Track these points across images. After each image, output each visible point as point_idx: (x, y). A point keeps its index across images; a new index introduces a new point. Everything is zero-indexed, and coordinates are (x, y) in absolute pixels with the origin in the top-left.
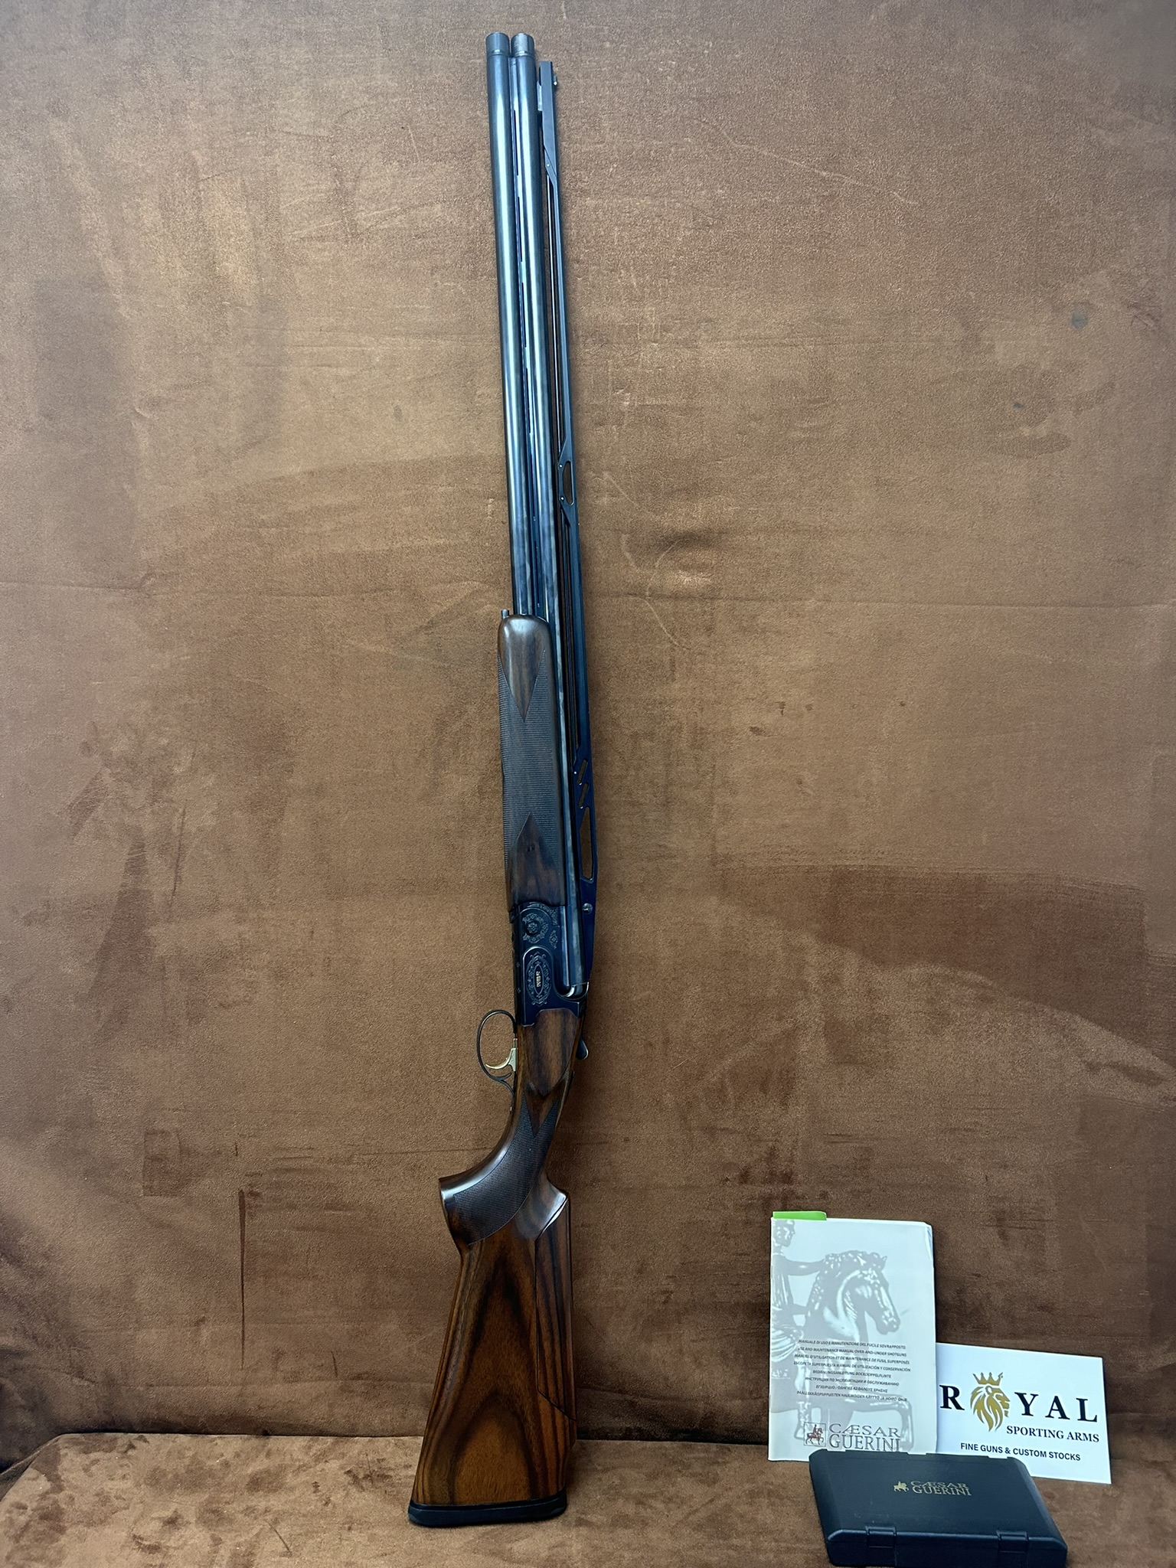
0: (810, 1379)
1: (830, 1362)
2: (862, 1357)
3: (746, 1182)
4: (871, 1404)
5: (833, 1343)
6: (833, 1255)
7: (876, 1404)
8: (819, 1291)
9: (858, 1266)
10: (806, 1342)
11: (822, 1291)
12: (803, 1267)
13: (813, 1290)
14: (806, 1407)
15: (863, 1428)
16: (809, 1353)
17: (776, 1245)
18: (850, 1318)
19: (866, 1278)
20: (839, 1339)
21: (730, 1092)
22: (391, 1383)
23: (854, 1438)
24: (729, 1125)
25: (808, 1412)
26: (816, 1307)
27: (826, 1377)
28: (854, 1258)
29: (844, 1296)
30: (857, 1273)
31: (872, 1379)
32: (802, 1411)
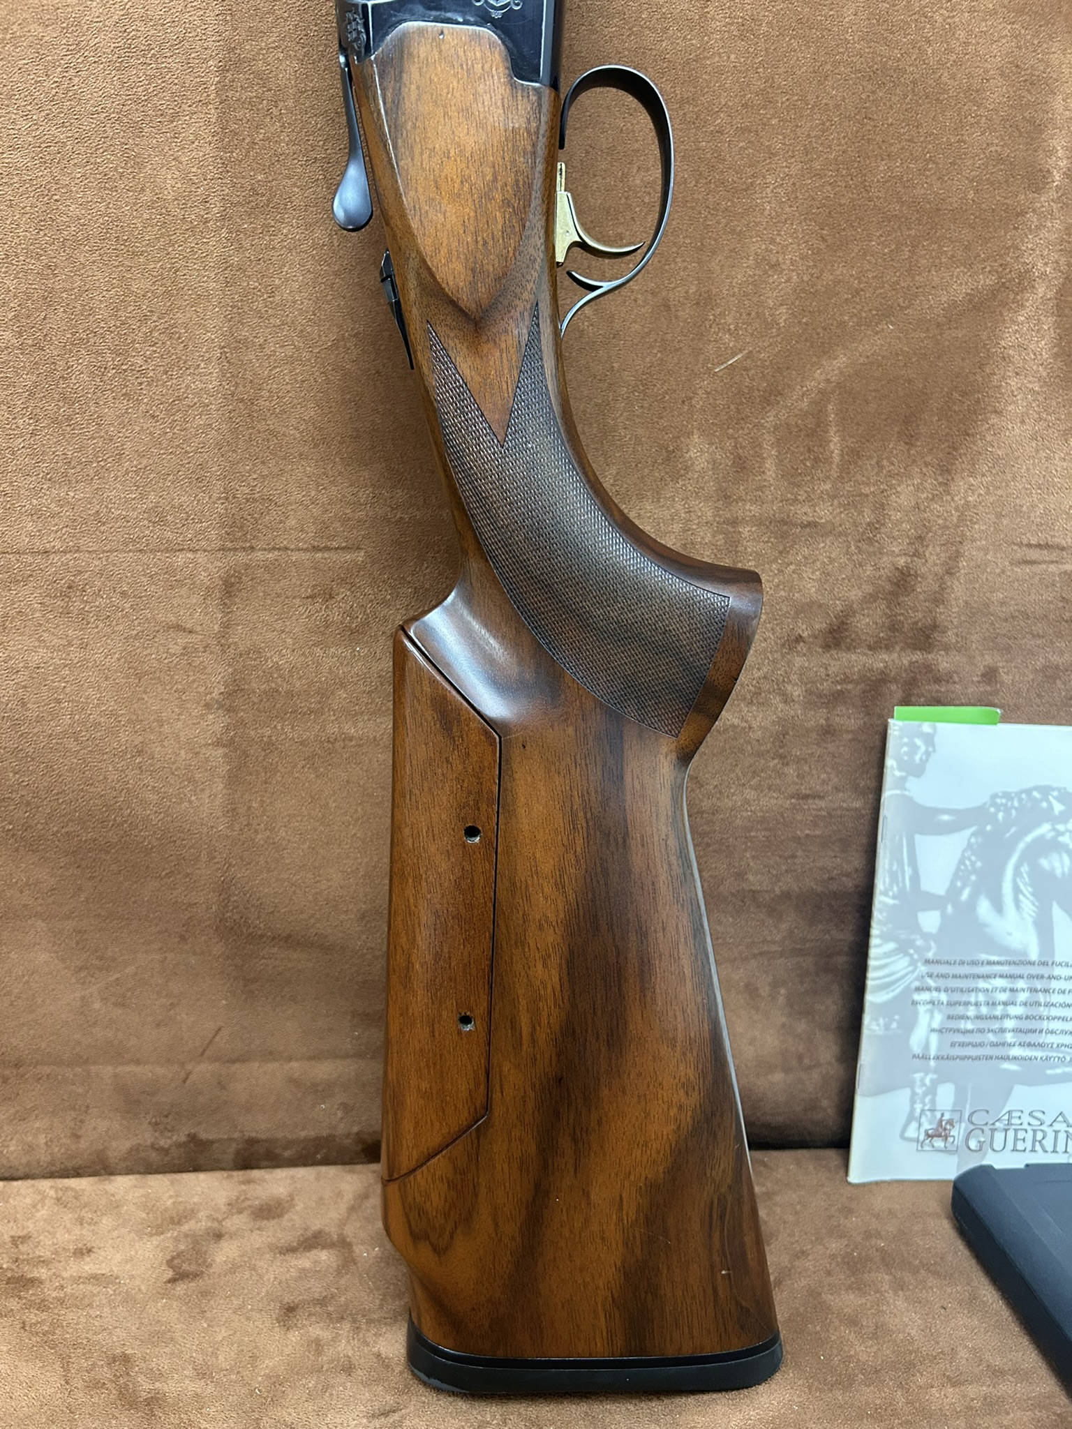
0: (940, 1031)
1: (981, 998)
2: (1039, 987)
3: (837, 645)
4: (1049, 1072)
5: (989, 963)
6: (1007, 795)
7: (1059, 1071)
8: (973, 864)
9: (1048, 816)
10: (938, 962)
11: (979, 864)
12: (946, 817)
13: (961, 862)
14: (927, 1081)
15: (1031, 1114)
16: (942, 983)
17: (897, 773)
18: (1025, 915)
19: (1061, 839)
20: (1000, 955)
21: (835, 444)
22: (46, 1070)
23: (1011, 1134)
24: (824, 513)
25: (932, 1091)
26: (965, 895)
27: (970, 1026)
28: (1041, 801)
29: (1017, 872)
30: (1044, 829)
31: (1055, 1025)
32: (919, 1091)
